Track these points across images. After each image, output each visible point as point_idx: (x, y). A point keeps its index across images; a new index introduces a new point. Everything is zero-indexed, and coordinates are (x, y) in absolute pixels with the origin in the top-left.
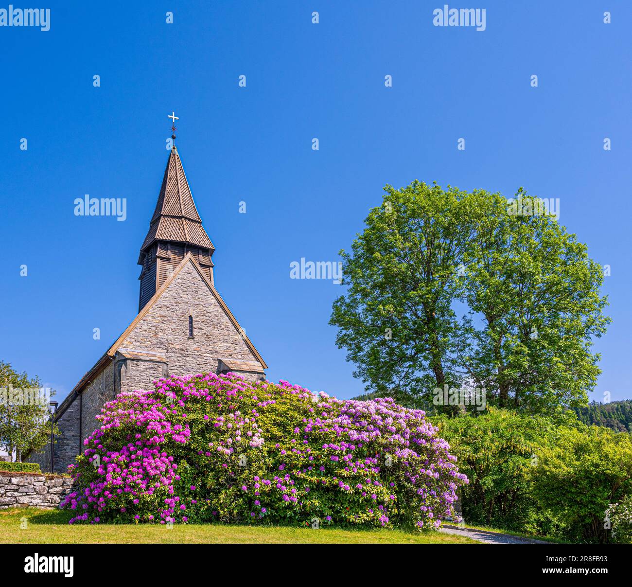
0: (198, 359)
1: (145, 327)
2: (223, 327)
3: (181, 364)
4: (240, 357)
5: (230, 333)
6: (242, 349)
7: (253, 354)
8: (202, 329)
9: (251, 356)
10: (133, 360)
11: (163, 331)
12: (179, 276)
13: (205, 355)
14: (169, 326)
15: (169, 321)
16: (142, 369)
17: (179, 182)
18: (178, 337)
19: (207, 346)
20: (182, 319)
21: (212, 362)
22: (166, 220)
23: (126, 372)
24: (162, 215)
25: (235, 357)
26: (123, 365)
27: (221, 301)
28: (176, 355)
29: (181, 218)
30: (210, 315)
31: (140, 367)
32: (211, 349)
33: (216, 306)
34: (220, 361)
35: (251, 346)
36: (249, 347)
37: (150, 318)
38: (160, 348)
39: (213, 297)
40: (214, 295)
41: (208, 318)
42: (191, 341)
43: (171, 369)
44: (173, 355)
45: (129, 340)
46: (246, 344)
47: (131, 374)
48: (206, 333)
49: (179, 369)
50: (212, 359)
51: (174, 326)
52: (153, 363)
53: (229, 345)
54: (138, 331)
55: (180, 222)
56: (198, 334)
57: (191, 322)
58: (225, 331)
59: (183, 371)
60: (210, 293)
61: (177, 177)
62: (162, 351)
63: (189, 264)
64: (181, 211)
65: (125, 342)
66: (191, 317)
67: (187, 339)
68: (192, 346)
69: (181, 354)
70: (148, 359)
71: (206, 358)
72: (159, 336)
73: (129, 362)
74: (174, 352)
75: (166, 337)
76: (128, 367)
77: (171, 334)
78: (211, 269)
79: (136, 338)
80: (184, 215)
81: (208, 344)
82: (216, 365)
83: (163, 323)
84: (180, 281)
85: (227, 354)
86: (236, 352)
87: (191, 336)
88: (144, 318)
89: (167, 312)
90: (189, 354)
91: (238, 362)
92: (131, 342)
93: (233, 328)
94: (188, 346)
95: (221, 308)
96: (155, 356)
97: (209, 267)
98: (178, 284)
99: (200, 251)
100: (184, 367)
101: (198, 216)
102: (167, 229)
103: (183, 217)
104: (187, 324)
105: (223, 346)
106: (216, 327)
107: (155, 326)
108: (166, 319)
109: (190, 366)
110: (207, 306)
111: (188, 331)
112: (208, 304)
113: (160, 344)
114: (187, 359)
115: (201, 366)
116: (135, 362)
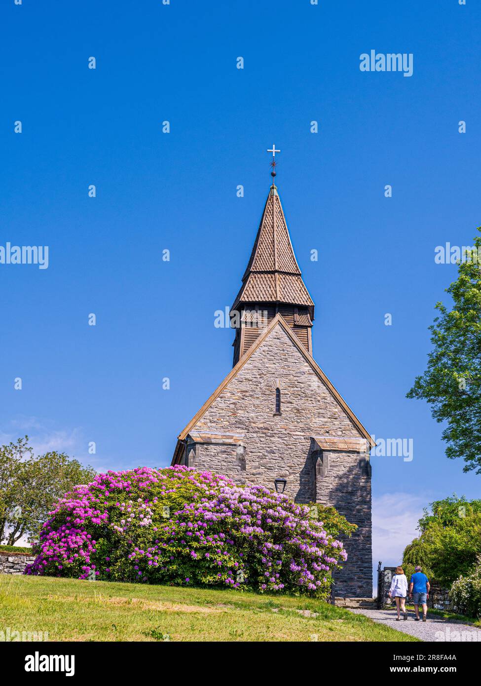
0: (286, 439)
1: (223, 405)
2: (319, 398)
3: (264, 446)
4: (340, 433)
5: (328, 405)
6: (343, 423)
7: (357, 429)
8: (291, 403)
9: (355, 432)
10: (202, 444)
11: (245, 408)
12: (265, 343)
13: (294, 433)
14: (251, 402)
15: (251, 396)
16: (212, 453)
17: (275, 228)
18: (262, 414)
19: (298, 423)
20: (268, 392)
21: (304, 441)
22: (255, 278)
23: (194, 457)
24: (251, 272)
25: (334, 434)
26: (192, 450)
27: (316, 367)
28: (258, 435)
29: (273, 272)
30: (302, 385)
31: (210, 452)
32: (302, 426)
33: (310, 374)
34: (313, 440)
35: (355, 419)
36: (351, 420)
37: (229, 394)
38: (239, 428)
39: (306, 364)
40: (308, 361)
41: (299, 389)
42: (277, 418)
43: (251, 452)
44: (255, 435)
45: (203, 422)
46: (348, 417)
47: (200, 460)
48: (297, 407)
49: (261, 451)
50: (303, 438)
51: (257, 402)
52: (226, 447)
53: (326, 420)
54: (214, 410)
55: (272, 277)
56: (287, 409)
57: (278, 396)
58: (321, 403)
59: (266, 454)
60: (303, 359)
61: (273, 223)
62: (241, 431)
63: (278, 327)
64: (274, 264)
65: (198, 424)
66: (278, 390)
67: (272, 415)
68: (279, 423)
69: (265, 433)
70: (221, 441)
71: (295, 437)
72: (239, 415)
73: (197, 446)
74: (256, 432)
75: (247, 415)
76: (197, 452)
77: (253, 411)
78: (309, 329)
79: (211, 418)
80: (277, 268)
81: (299, 421)
82: (308, 444)
83: (243, 399)
84: (266, 349)
85: (323, 431)
86: (335, 427)
87: (278, 412)
88: (221, 395)
89: (248, 386)
90: (275, 434)
91: (336, 439)
92: (205, 423)
93: (332, 399)
94: (273, 423)
95: (317, 376)
96: (231, 437)
97: (306, 327)
98: (263, 353)
99: (296, 310)
100: (268, 449)
101: (296, 267)
102: (255, 288)
103: (276, 271)
104: (273, 398)
105: (319, 421)
106: (309, 399)
107: (234, 403)
108: (247, 394)
109: (275, 448)
110: (298, 375)
111: (274, 406)
112: (300, 373)
113: (239, 424)
114: (271, 439)
115: (289, 447)
116: (205, 446)
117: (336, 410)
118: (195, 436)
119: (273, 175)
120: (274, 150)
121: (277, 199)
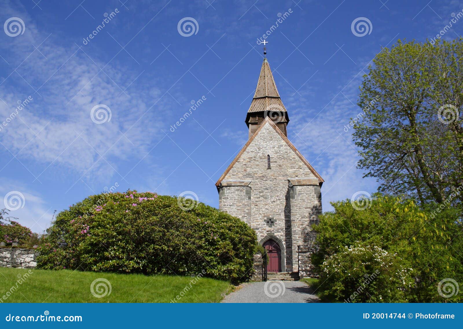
0: (273, 181)
1: (239, 166)
2: (291, 158)
3: (262, 186)
5: (296, 162)
6: (305, 171)
7: (313, 173)
8: (276, 162)
9: (312, 175)
10: (227, 186)
11: (251, 167)
12: (261, 132)
13: (278, 178)
14: (254, 163)
15: (254, 160)
17: (266, 77)
18: (260, 169)
19: (280, 172)
20: (263, 157)
21: (284, 182)
22: (256, 101)
24: (254, 98)
28: (259, 180)
29: (265, 97)
30: (282, 152)
31: (231, 190)
32: (283, 174)
33: (286, 146)
34: (289, 181)
35: (312, 168)
36: (310, 169)
37: (242, 160)
38: (248, 177)
39: (283, 141)
41: (280, 154)
42: (269, 171)
44: (257, 180)
46: (308, 167)
48: (279, 164)
49: (260, 189)
50: (283, 180)
51: (258, 163)
52: (240, 187)
53: (295, 170)
54: (235, 169)
55: (264, 100)
56: (274, 166)
57: (269, 159)
58: (293, 161)
59: (263, 190)
62: (249, 179)
63: (267, 124)
64: (266, 94)
65: (226, 177)
66: (268, 155)
67: (266, 169)
68: (270, 173)
69: (263, 179)
70: (237, 185)
71: (279, 180)
72: (248, 170)
73: (224, 188)
75: (252, 170)
77: (256, 168)
79: (233, 173)
81: (281, 171)
82: (287, 183)
83: (250, 162)
85: (294, 176)
86: (301, 173)
87: (269, 168)
88: (238, 161)
89: (252, 155)
90: (268, 179)
91: (302, 180)
92: (230, 176)
93: (299, 158)
94: (266, 174)
95: (290, 147)
96: (243, 182)
97: (283, 123)
100: (265, 188)
101: (277, 94)
102: (256, 106)
103: (267, 97)
104: (266, 160)
105: (291, 171)
106: (286, 159)
107: (245, 165)
108: (252, 159)
109: (268, 187)
110: (279, 147)
111: (267, 164)
112: (280, 146)
113: (249, 175)
114: (266, 182)
115: (276, 185)
116: (228, 188)
117: (301, 164)
118: (224, 183)
119: (265, 53)
120: (265, 42)
121: (267, 64)
